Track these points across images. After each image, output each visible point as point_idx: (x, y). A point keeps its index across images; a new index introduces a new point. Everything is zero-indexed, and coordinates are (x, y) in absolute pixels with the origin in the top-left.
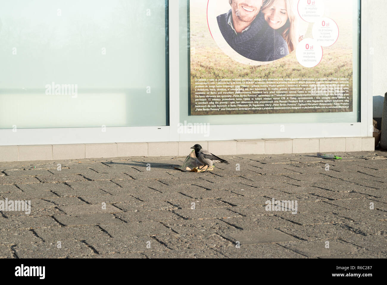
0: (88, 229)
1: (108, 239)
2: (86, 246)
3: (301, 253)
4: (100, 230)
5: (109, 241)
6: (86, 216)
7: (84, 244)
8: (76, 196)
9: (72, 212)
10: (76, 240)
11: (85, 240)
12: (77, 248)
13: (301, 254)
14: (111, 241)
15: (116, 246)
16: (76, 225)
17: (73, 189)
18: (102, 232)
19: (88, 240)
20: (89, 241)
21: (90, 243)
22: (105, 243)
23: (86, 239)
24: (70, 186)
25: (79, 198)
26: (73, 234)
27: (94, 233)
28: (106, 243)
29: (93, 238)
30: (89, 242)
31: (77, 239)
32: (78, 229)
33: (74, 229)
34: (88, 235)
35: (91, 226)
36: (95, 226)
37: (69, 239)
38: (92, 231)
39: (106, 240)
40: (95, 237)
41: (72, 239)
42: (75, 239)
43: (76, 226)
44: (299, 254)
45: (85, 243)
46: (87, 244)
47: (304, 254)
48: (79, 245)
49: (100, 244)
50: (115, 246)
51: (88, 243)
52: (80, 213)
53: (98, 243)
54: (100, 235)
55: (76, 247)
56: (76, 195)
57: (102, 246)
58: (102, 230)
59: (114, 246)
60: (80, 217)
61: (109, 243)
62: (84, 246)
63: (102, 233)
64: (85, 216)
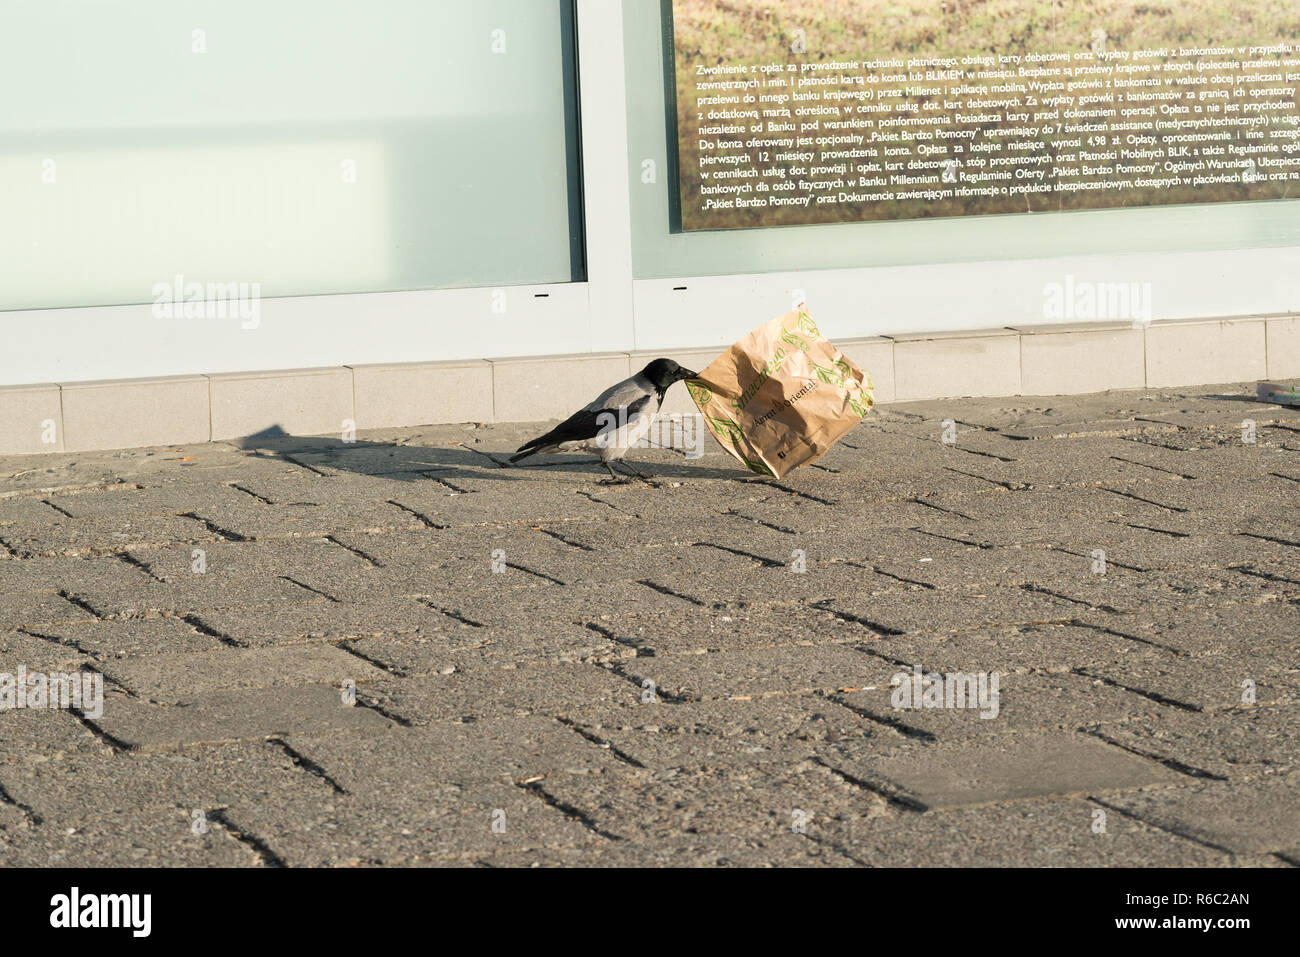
0: (234, 758)
1: (325, 802)
2: (229, 835)
3: (1200, 837)
4: (289, 763)
5: (330, 808)
6: (225, 703)
7: (218, 826)
8: (176, 613)
9: (159, 686)
10: (184, 813)
11: (222, 810)
12: (189, 845)
13: (1200, 842)
14: (340, 808)
15: (363, 834)
16: (181, 744)
17: (163, 581)
18: (300, 769)
19: (234, 811)
20: (244, 812)
21: (243, 824)
22: (314, 818)
23: (225, 806)
24: (146, 567)
25: (188, 619)
26: (169, 784)
27: (261, 779)
28: (320, 820)
29: (258, 800)
30: (240, 817)
31: (188, 807)
32: (190, 760)
33: (173, 760)
34: (238, 785)
35: (247, 744)
36: (264, 747)
37: (151, 809)
38: (255, 770)
39: (320, 805)
40: (266, 794)
41: (165, 806)
42: (179, 806)
43: (182, 749)
44: (1190, 843)
45: (222, 822)
46: (231, 827)
47: (1215, 842)
48: (199, 834)
49: (294, 824)
50: (357, 834)
51: (236, 822)
52: (198, 689)
53: (283, 823)
54: (291, 783)
55: (185, 841)
56: (173, 605)
57: (302, 832)
58: (296, 764)
59: (353, 833)
60: (196, 704)
61: (330, 820)
62: (221, 835)
63: (297, 777)
64: (219, 699)
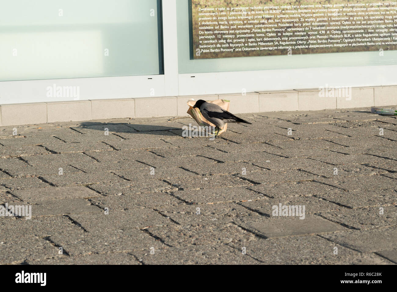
0: (53, 221)
1: (81, 235)
2: (51, 245)
3: (351, 247)
4: (70, 222)
5: (83, 236)
6: (50, 204)
7: (48, 242)
8: (36, 176)
9: (30, 198)
10: (37, 238)
11: (49, 237)
12: (39, 248)
13: (351, 249)
14: (86, 236)
15: (93, 244)
16: (37, 216)
17: (32, 166)
18: (73, 224)
19: (53, 237)
20: (56, 237)
21: (56, 241)
22: (78, 239)
23: (50, 235)
24: (26, 162)
25: (39, 178)
26: (33, 229)
27: (61, 227)
28: (79, 240)
29: (60, 234)
30: (55, 239)
31: (39, 236)
32: (39, 221)
33: (34, 221)
34: (54, 229)
35: (57, 216)
36: (62, 217)
37: (27, 236)
38: (59, 224)
39: (79, 235)
40: (63, 232)
41: (32, 235)
42: (36, 235)
43: (37, 218)
44: (348, 249)
45: (49, 240)
46: (52, 242)
47: (356, 249)
48: (42, 244)
49: (71, 241)
50: (91, 244)
51: (53, 240)
52: (42, 199)
53: (68, 241)
54: (71, 228)
55: (38, 246)
56: (35, 173)
57: (74, 244)
58: (72, 223)
59: (90, 244)
60: (42, 204)
61: (82, 240)
62: (49, 244)
63: (72, 227)
64: (49, 203)
